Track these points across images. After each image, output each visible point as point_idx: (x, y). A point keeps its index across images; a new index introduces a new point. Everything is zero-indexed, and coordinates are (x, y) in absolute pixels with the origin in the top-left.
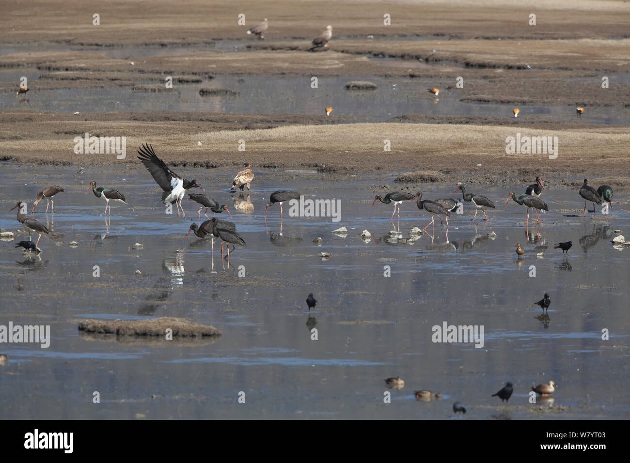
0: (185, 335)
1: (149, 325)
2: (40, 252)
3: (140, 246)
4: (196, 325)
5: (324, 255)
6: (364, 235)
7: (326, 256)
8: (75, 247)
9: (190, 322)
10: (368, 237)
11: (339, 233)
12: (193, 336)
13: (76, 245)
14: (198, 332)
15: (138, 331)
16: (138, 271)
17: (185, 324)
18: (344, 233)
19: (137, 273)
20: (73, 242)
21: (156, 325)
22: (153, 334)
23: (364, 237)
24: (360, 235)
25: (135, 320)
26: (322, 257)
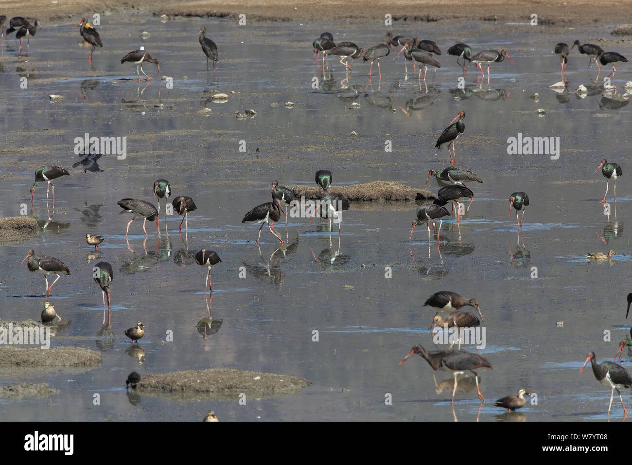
0: (399, 199)
1: (362, 190)
2: (254, 114)
3: (357, 106)
4: (410, 189)
5: (540, 111)
6: (580, 90)
7: (543, 113)
8: (291, 108)
9: (403, 185)
10: (584, 92)
11: (556, 87)
12: (407, 200)
13: (292, 105)
14: (411, 196)
15: (351, 196)
16: (354, 132)
17: (398, 188)
18: (561, 87)
19: (353, 134)
20: (289, 103)
21: (369, 190)
22: (365, 199)
23: (581, 92)
24: (576, 90)
25: (348, 185)
26: (539, 113)
